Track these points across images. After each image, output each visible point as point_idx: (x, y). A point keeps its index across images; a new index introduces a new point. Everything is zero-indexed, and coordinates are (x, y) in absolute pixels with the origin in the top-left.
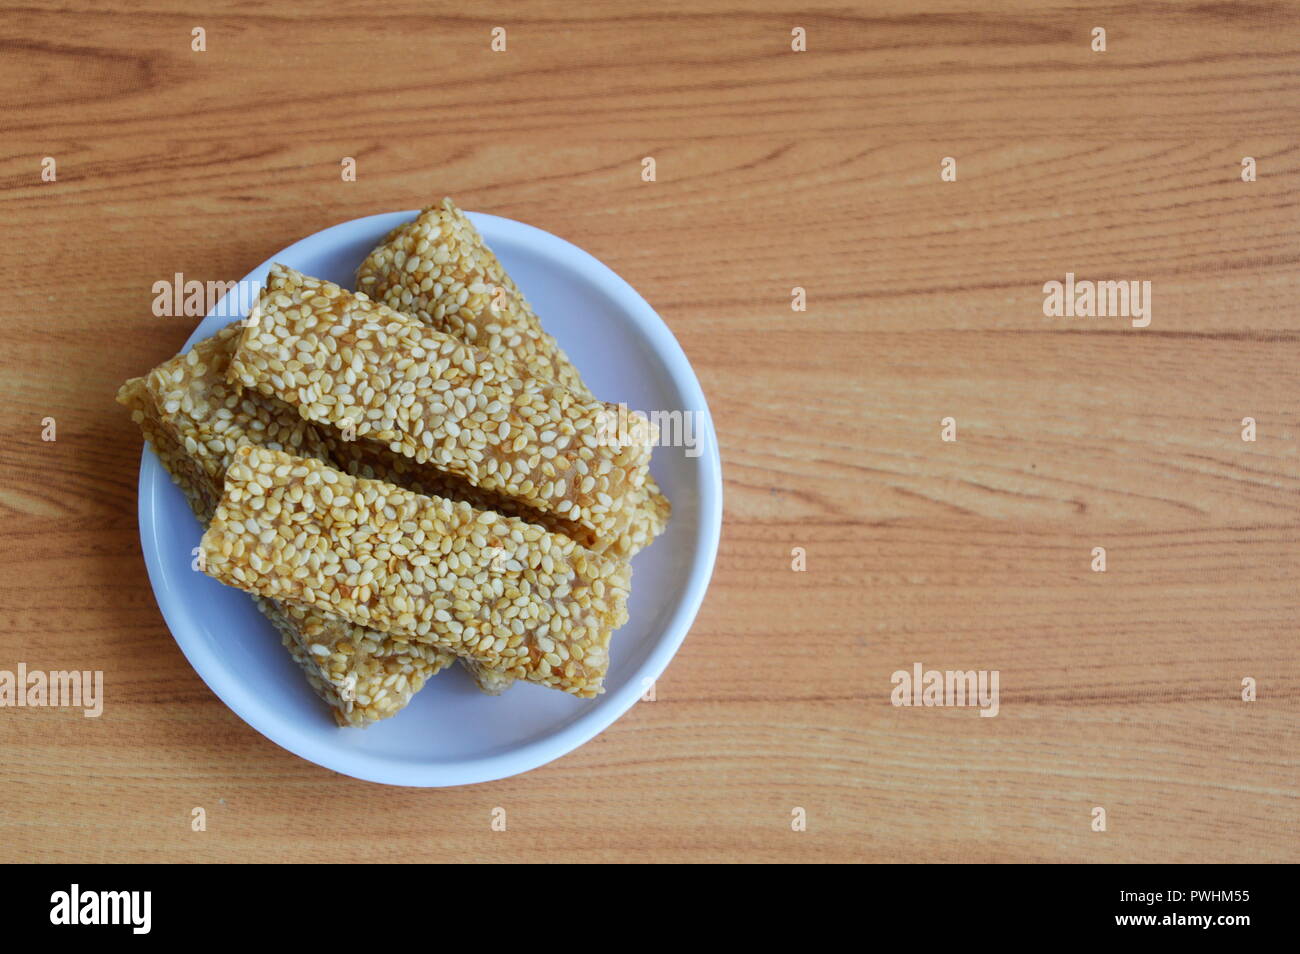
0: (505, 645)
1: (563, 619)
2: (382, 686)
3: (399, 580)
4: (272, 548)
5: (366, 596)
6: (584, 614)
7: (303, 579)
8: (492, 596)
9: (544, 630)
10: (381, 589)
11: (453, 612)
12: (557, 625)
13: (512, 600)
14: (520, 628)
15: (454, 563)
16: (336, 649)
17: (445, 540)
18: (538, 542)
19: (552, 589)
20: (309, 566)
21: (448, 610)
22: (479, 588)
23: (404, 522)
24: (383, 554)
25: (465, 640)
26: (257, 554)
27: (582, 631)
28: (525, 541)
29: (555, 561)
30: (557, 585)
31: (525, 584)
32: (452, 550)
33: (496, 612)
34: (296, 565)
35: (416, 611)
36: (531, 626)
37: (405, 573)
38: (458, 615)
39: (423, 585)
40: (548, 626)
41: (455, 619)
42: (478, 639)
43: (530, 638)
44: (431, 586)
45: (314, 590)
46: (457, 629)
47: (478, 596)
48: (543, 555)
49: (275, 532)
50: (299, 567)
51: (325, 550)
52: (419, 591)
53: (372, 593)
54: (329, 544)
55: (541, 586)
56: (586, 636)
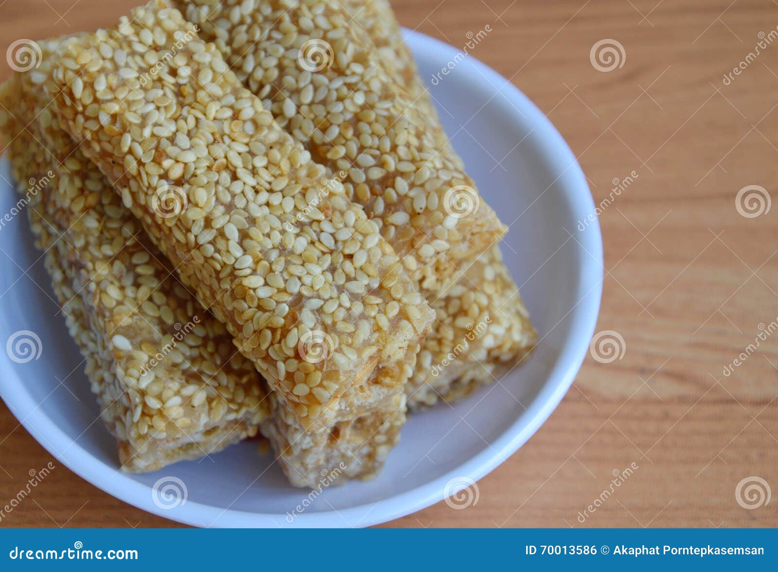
0: (270, 294)
1: (340, 306)
2: (178, 393)
3: (216, 179)
4: (124, 83)
5: (177, 172)
6: (363, 316)
7: (131, 124)
8: (290, 247)
9: (316, 303)
10: (194, 175)
11: (244, 235)
12: (331, 307)
13: (304, 262)
14: (295, 288)
15: (276, 199)
16: (138, 347)
17: (280, 178)
18: (365, 235)
19: (349, 279)
20: (145, 117)
21: (239, 231)
22: (283, 232)
23: (256, 141)
24: (219, 151)
25: (237, 266)
26: (107, 78)
27: (350, 328)
28: (354, 227)
29: (369, 261)
30: (355, 279)
31: (328, 260)
32: (282, 191)
33: (283, 259)
34: (134, 109)
35: (211, 213)
36: (305, 292)
37: (226, 176)
38: (247, 242)
39: (233, 196)
40: (322, 302)
41: (241, 244)
42: (248, 271)
43: (298, 301)
44: (240, 203)
45: (133, 140)
46: (237, 252)
47: (277, 237)
48: (361, 248)
49: (136, 75)
50: (135, 112)
51: (169, 116)
52: (227, 198)
53: (183, 176)
54: (176, 112)
55: (340, 270)
56: (351, 335)
